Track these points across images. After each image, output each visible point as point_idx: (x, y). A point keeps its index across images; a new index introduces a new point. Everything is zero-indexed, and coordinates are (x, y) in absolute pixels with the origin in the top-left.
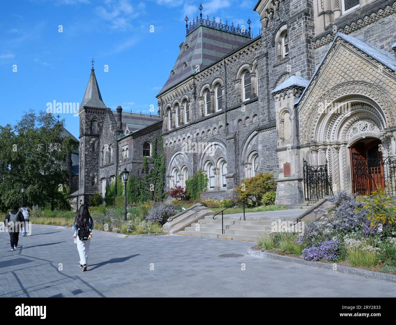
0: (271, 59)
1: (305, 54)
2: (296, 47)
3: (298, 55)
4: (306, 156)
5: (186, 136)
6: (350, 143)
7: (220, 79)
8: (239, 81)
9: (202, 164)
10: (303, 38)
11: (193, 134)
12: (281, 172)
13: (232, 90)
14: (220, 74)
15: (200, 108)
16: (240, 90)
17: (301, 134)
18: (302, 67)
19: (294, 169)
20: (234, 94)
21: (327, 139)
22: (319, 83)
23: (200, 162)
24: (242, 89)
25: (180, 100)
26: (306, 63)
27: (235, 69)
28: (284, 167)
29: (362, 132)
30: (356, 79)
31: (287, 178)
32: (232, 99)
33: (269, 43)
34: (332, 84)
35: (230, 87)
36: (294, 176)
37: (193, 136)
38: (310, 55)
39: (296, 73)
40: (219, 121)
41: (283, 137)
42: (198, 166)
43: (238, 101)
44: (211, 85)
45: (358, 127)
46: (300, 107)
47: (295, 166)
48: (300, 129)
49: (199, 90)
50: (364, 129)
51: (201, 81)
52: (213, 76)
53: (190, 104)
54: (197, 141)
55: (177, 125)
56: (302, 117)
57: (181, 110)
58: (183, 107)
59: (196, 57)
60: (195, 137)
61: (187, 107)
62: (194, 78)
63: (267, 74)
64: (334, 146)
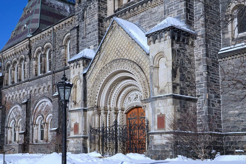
0: (81, 32)
1: (97, 31)
2: (91, 24)
3: (92, 32)
4: (91, 118)
5: (22, 91)
6: (126, 110)
7: (50, 44)
8: (65, 47)
9: (34, 118)
10: (96, 17)
11: (27, 91)
12: (72, 130)
13: (59, 54)
14: (50, 39)
15: (34, 67)
16: (66, 55)
17: (88, 99)
18: (94, 42)
19: (81, 129)
20: (60, 58)
21: (108, 105)
22: (101, 57)
23: (33, 117)
24: (67, 54)
25: (18, 59)
26: (97, 39)
27: (62, 37)
28: (74, 126)
29: (134, 102)
30: (125, 57)
31: (76, 136)
32: (59, 63)
33: (80, 17)
34: (110, 59)
35: (58, 52)
36: (81, 134)
37: (27, 92)
38: (101, 32)
39: (91, 47)
40: (48, 81)
41: (75, 100)
42: (30, 120)
43: (63, 65)
44: (43, 48)
45: (131, 97)
46: (88, 75)
47: (82, 126)
48: (88, 95)
49: (33, 52)
50: (136, 99)
51: (36, 44)
52: (45, 40)
53: (26, 63)
54: (30, 97)
55: (16, 82)
56: (89, 85)
57: (19, 68)
58: (21, 65)
59: (34, 21)
60: (29, 93)
61: (24, 66)
62: (29, 40)
63: (78, 44)
64: (113, 111)
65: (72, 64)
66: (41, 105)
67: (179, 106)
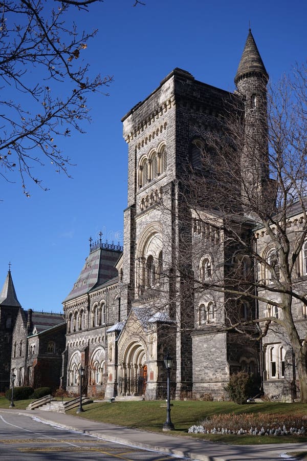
2: (123, 305)
5: (82, 339)
7: (105, 301)
10: (126, 301)
11: (86, 339)
15: (92, 319)
17: (119, 358)
18: (125, 317)
19: (113, 378)
21: (131, 362)
22: (126, 331)
23: (91, 362)
25: (79, 310)
28: (110, 376)
31: (110, 382)
36: (113, 381)
40: (102, 332)
41: (111, 358)
42: (89, 365)
44: (99, 303)
46: (118, 343)
47: (114, 376)
48: (119, 355)
49: (91, 306)
51: (93, 299)
52: (101, 297)
53: (85, 314)
54: (89, 344)
55: (77, 330)
56: (119, 348)
57: (80, 318)
58: (82, 315)
59: (93, 276)
60: (87, 341)
61: (84, 316)
62: (88, 295)
63: (119, 311)
64: (134, 366)
65: (109, 334)
66: (97, 352)
67: (162, 367)
